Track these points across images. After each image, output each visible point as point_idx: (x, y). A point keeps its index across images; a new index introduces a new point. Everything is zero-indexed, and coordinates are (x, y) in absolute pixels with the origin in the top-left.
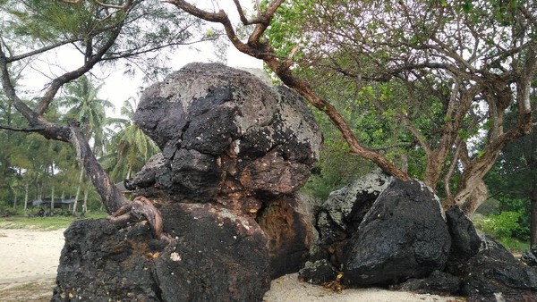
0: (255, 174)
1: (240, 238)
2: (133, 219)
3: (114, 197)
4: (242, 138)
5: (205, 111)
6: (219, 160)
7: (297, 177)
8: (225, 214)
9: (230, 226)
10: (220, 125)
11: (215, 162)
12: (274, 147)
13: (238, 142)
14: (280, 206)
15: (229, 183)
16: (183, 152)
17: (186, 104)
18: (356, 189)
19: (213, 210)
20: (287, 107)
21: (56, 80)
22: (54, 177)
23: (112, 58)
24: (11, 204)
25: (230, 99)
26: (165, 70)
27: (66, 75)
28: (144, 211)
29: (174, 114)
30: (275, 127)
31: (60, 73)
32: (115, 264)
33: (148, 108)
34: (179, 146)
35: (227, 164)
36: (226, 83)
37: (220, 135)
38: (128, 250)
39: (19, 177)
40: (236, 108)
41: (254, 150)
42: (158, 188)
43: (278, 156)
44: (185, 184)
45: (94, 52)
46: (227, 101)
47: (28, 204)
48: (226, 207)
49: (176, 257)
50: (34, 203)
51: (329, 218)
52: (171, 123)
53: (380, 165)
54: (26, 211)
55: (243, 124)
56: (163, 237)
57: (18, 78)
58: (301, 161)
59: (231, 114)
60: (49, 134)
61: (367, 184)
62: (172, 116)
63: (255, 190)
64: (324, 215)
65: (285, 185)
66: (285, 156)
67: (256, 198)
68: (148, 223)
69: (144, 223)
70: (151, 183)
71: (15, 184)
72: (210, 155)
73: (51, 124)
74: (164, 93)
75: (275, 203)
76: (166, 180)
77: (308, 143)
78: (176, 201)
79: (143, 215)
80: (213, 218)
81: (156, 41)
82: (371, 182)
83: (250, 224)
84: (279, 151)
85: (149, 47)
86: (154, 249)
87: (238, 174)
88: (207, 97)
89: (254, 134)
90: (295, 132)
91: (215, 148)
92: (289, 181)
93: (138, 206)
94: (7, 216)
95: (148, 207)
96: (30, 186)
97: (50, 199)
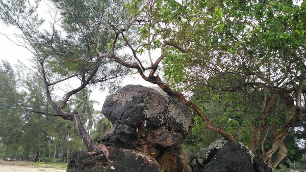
0: (154, 137)
1: (145, 165)
2: (98, 153)
3: (91, 146)
4: (147, 119)
5: (131, 107)
6: (137, 130)
7: (176, 139)
8: (140, 154)
9: (141, 160)
10: (137, 113)
11: (135, 131)
12: (164, 124)
13: (146, 121)
14: (170, 154)
15: (142, 140)
16: (120, 125)
17: (123, 104)
18: (210, 147)
19: (134, 152)
20: (172, 105)
21: (68, 93)
22: (68, 142)
23: (94, 82)
24: (47, 156)
25: (142, 102)
26: (119, 87)
27: (73, 91)
28: (102, 150)
29: (118, 109)
30: (165, 115)
31: (70, 90)
32: (88, 169)
33: (107, 106)
34: (119, 123)
35: (141, 132)
36: (141, 94)
37: (137, 118)
38: (93, 164)
39: (52, 142)
40: (145, 106)
41: (154, 125)
42: (111, 142)
43: (166, 128)
44: (121, 140)
45: (86, 79)
46: (141, 102)
47: (56, 156)
48: (140, 151)
49: (113, 168)
50: (59, 155)
51: (197, 161)
52: (117, 112)
53: (223, 135)
54: (55, 160)
55: (148, 113)
56: (109, 161)
57: (52, 90)
58: (178, 131)
59: (142, 109)
60: (65, 117)
61: (216, 145)
62: (117, 109)
63: (154, 144)
64: (195, 160)
65: (169, 142)
66: (170, 129)
67: (155, 148)
68: (104, 155)
69: (102, 155)
70: (108, 140)
71: (50, 145)
72: (132, 127)
73: (66, 113)
74: (115, 99)
75: (168, 152)
76: (113, 138)
77: (181, 123)
78: (117, 147)
79: (102, 151)
80: (134, 155)
81: (114, 73)
82: (218, 144)
83: (151, 159)
84: (166, 126)
85: (111, 76)
86: (105, 165)
87: (146, 136)
88: (132, 101)
89: (154, 118)
90: (175, 117)
91: (134, 124)
92: (171, 140)
93: (100, 148)
94: (46, 162)
95: (104, 148)
96: (57, 146)
97: (67, 154)
